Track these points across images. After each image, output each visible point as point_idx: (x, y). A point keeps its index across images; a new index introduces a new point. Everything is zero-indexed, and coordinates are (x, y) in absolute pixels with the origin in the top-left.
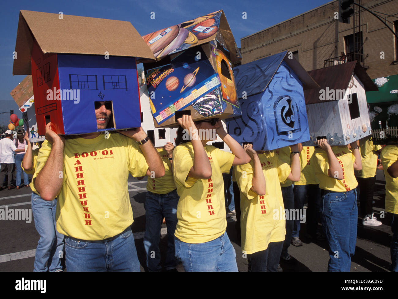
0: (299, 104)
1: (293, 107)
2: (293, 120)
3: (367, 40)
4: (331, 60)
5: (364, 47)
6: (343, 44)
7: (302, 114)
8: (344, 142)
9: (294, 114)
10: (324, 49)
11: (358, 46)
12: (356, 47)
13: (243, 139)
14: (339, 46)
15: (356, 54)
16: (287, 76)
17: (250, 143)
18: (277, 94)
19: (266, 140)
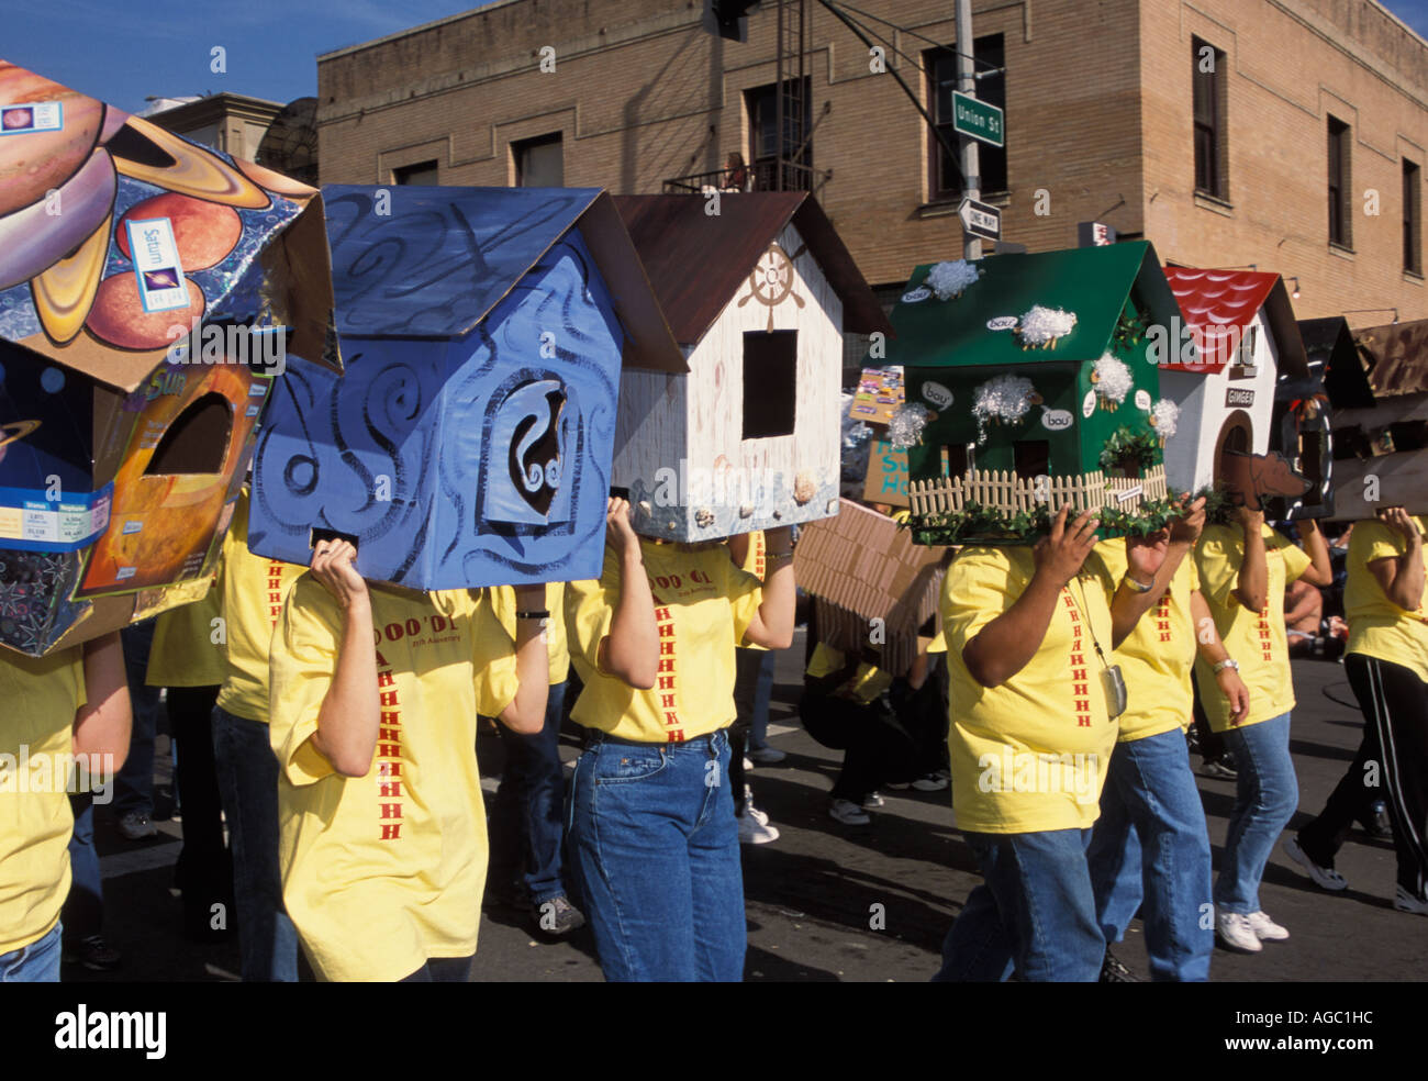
0: (591, 421)
1: (565, 428)
2: (552, 484)
3: (828, 112)
4: (688, 183)
5: (815, 140)
6: (740, 119)
7: (594, 462)
8: (685, 530)
9: (560, 457)
10: (668, 135)
11: (794, 133)
12: (786, 135)
13: (322, 511)
14: (725, 127)
15: (785, 167)
16: (571, 291)
17: (345, 537)
18: (516, 357)
19: (423, 542)
